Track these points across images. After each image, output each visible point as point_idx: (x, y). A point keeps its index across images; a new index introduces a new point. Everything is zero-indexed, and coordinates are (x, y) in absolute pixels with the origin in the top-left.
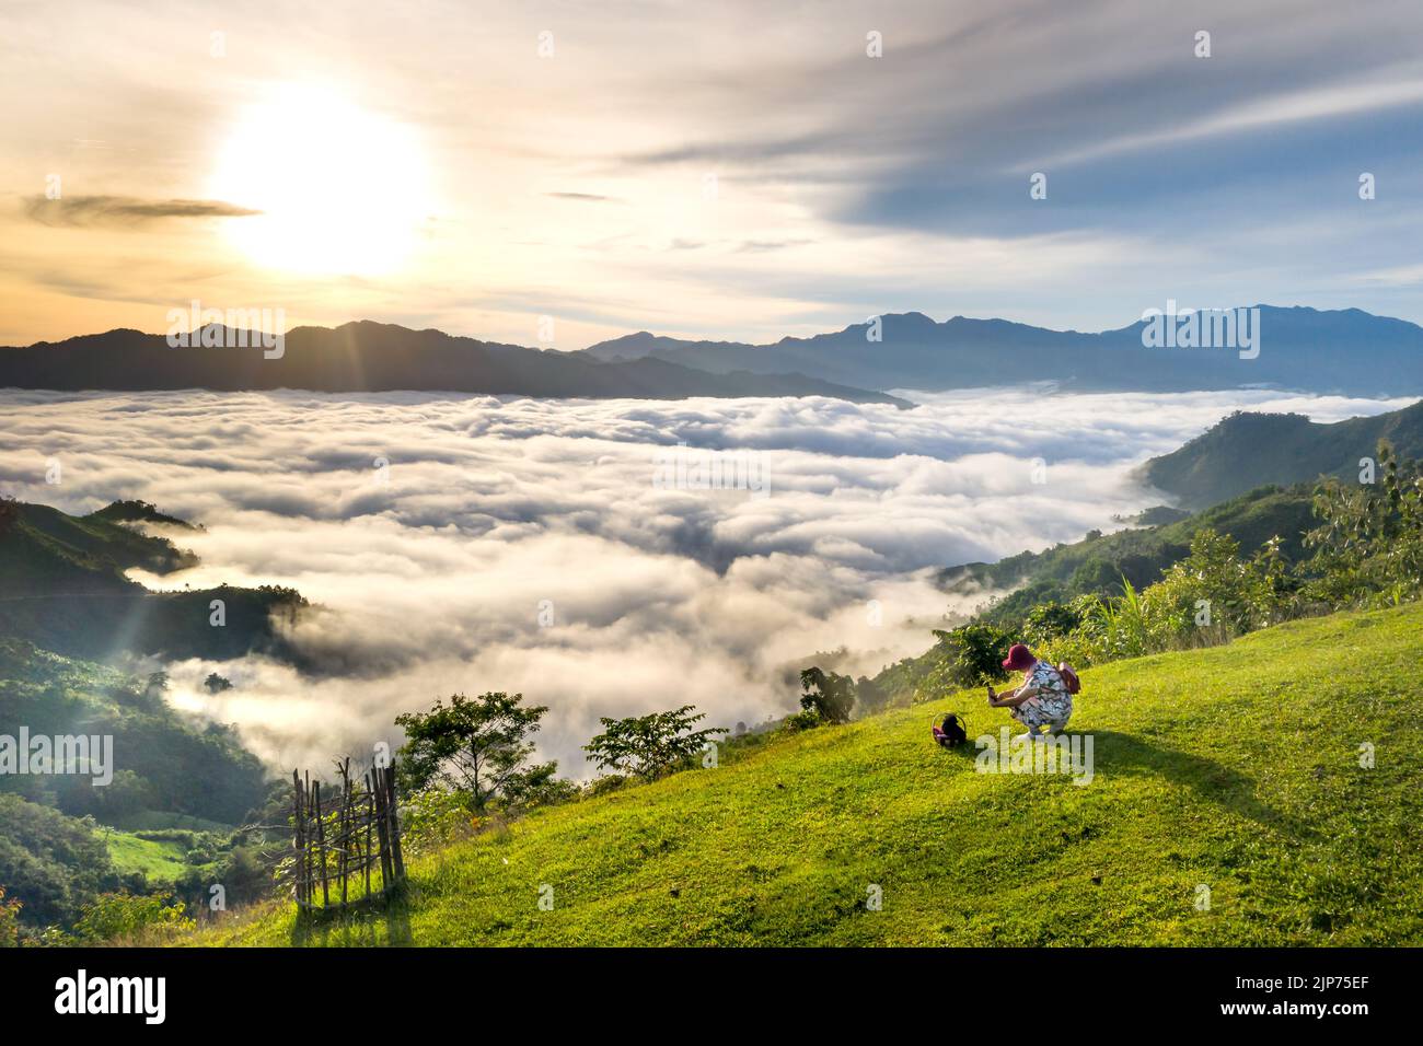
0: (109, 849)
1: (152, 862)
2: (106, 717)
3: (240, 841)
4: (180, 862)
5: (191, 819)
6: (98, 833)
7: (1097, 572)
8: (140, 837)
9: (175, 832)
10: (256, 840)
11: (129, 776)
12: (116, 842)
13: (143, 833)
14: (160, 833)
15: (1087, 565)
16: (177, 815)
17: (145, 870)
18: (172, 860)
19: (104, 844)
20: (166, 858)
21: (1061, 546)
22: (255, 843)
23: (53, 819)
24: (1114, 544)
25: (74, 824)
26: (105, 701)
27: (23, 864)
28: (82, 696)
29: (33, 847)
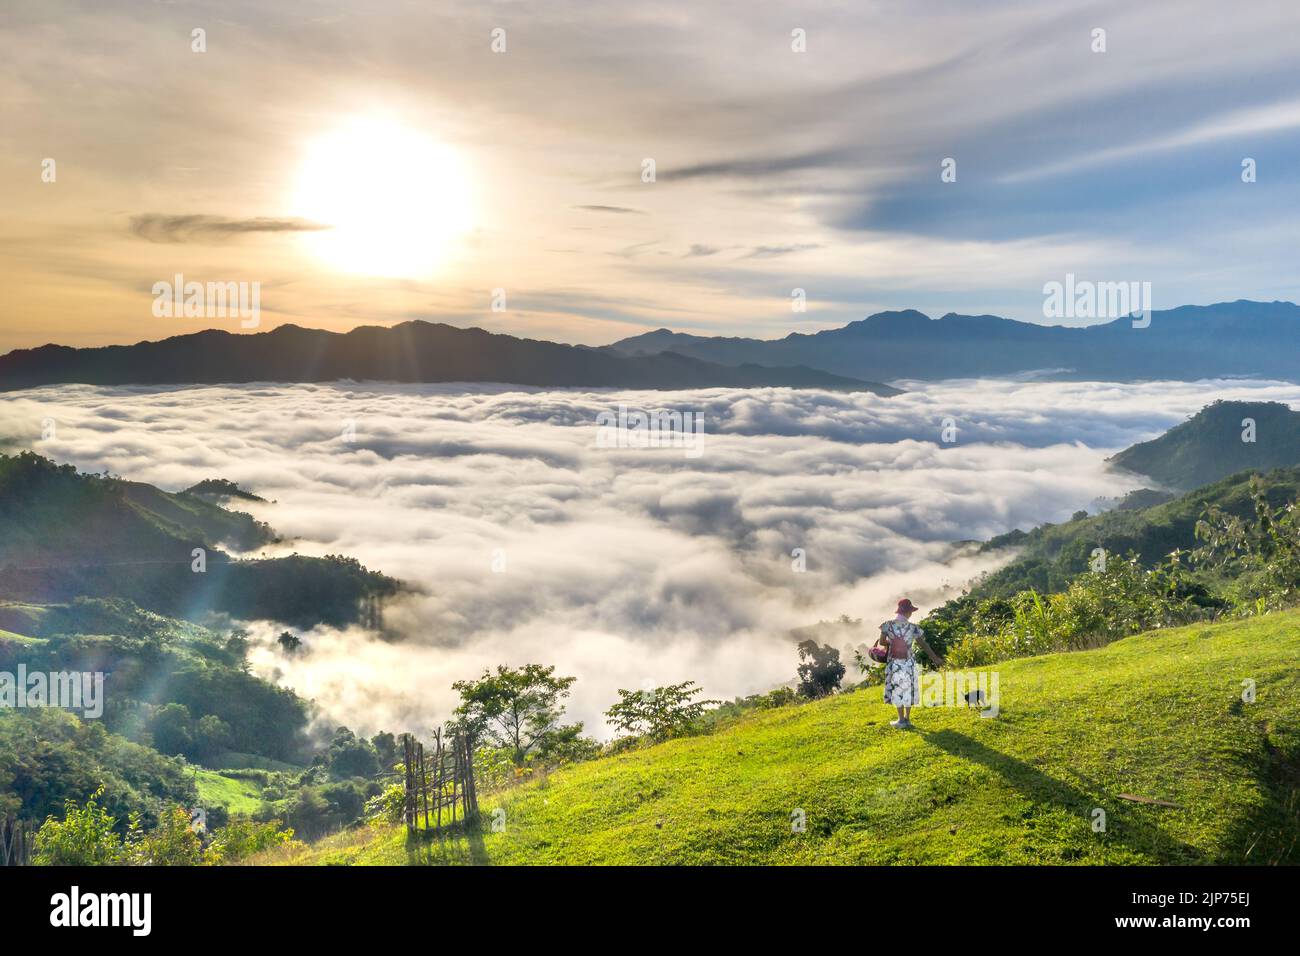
0: (198, 784)
1: (233, 797)
2: (195, 669)
3: (307, 780)
4: (256, 798)
5: (265, 760)
6: (188, 770)
7: (1082, 551)
8: (222, 774)
9: (252, 771)
10: (321, 780)
11: (214, 721)
12: (202, 779)
13: (225, 771)
14: (240, 771)
15: (1072, 545)
16: (253, 756)
17: (227, 804)
18: (250, 796)
19: (193, 780)
20: (244, 794)
21: (1048, 526)
22: (320, 783)
23: (151, 757)
24: (1099, 524)
25: (168, 762)
26: (194, 655)
27: (125, 796)
28: (175, 650)
29: (133, 781)
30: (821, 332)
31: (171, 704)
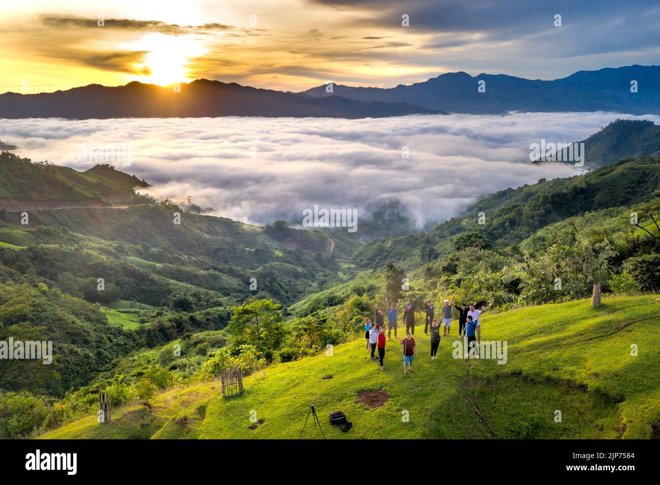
0: (107, 316)
1: (125, 322)
2: (101, 261)
3: (159, 314)
4: (136, 322)
5: (138, 304)
6: (102, 310)
7: (541, 200)
8: (120, 312)
9: (133, 310)
10: (166, 313)
11: (112, 286)
12: (109, 313)
13: (120, 310)
14: (127, 310)
15: (536, 196)
16: (133, 302)
17: (122, 326)
18: (133, 321)
19: (105, 314)
20: (130, 321)
21: (526, 186)
22: (166, 315)
23: (84, 304)
24: (551, 185)
25: (92, 306)
26: (100, 254)
27: (73, 322)
28: (90, 252)
29: (77, 315)
30: (415, 84)
31: (90, 278)
